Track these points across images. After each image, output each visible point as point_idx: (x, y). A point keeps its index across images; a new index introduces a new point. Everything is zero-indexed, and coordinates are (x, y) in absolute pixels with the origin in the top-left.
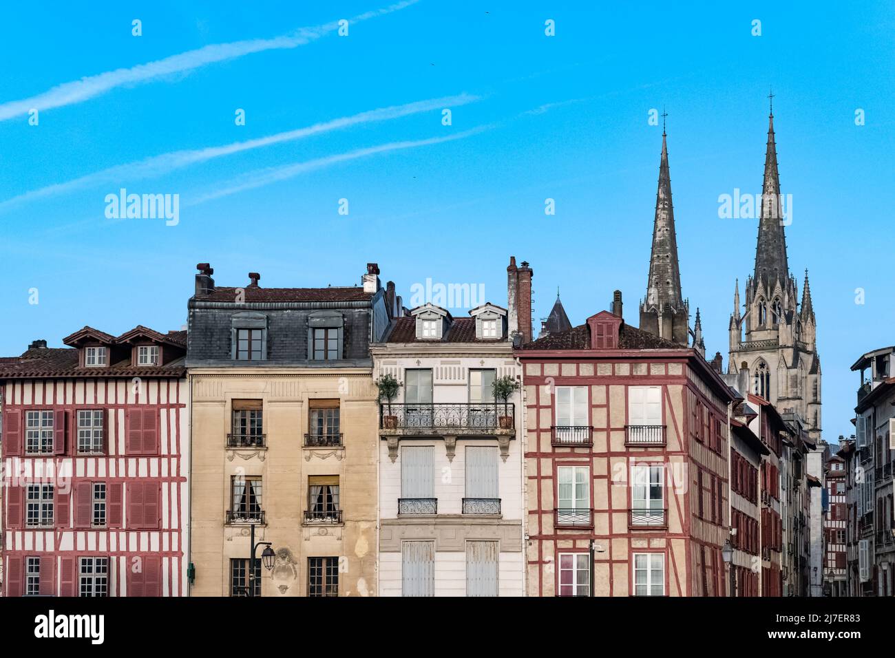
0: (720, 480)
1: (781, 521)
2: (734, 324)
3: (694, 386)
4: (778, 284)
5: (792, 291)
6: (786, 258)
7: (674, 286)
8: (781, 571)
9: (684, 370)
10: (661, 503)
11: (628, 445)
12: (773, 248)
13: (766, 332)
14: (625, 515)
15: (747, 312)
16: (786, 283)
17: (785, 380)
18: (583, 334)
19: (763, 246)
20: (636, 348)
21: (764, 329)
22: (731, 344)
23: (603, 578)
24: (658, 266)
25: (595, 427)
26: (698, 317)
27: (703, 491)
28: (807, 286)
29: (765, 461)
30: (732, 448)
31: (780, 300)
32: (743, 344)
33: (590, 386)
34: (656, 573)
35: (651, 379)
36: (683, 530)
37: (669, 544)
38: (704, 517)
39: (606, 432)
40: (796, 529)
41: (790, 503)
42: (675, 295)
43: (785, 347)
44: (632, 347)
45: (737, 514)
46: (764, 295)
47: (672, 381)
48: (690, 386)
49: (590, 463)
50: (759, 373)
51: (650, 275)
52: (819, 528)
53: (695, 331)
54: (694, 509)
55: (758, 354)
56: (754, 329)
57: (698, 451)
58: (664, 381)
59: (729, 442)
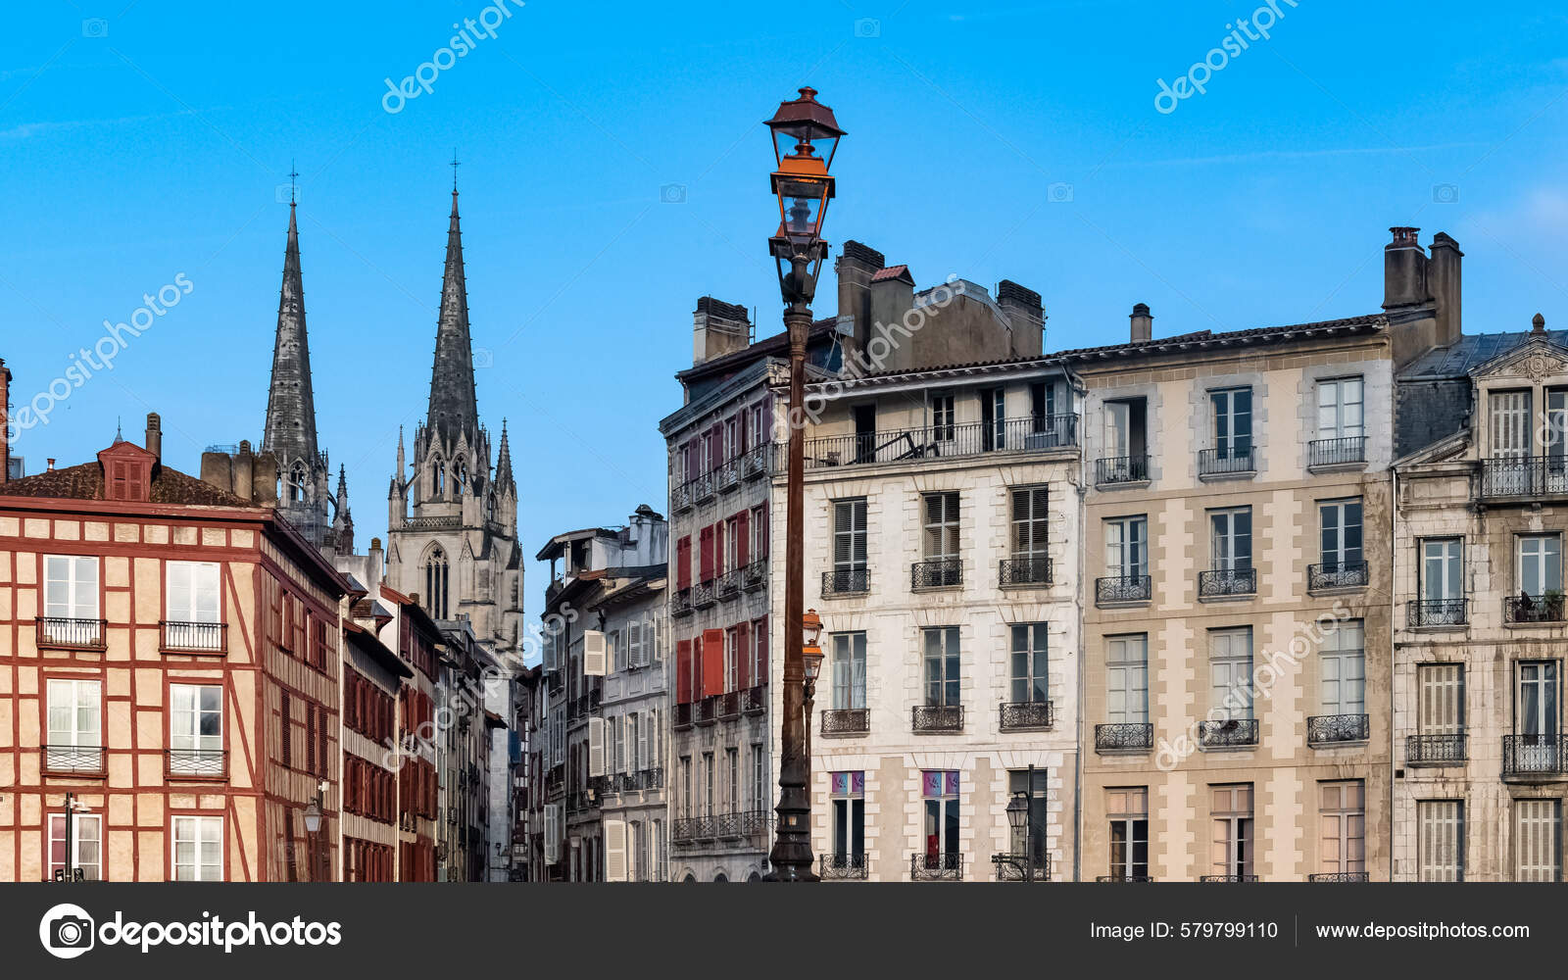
0: (325, 712)
1: (436, 776)
2: (396, 491)
3: (277, 568)
4: (463, 437)
5: (483, 449)
6: (475, 400)
7: (306, 429)
8: (436, 848)
9: (256, 541)
10: (218, 742)
11: (164, 651)
12: (456, 385)
13: (443, 504)
14: (159, 758)
15: (415, 475)
16: (475, 437)
17: (470, 575)
18: (93, 476)
19: (441, 380)
20: (180, 502)
21: (442, 501)
22: (391, 520)
23: (121, 854)
24: (281, 399)
25: (110, 621)
26: (342, 478)
27: (292, 726)
28: (504, 443)
29: (407, 686)
30: (345, 663)
31: (465, 461)
32: (409, 521)
33: (102, 558)
34: (208, 846)
35: (202, 551)
36: (253, 783)
37: (230, 804)
38: (292, 765)
39: (128, 630)
40: (462, 787)
41: (453, 749)
42: (307, 443)
43: (471, 528)
44: (172, 501)
45: (354, 763)
46: (441, 451)
47: (237, 556)
48: (266, 565)
49: (102, 677)
50: (433, 564)
51: (270, 409)
52: (504, 788)
53: (338, 497)
54: (275, 750)
55: (431, 537)
56: (426, 500)
57: (282, 666)
58: (225, 556)
59: (341, 654)
